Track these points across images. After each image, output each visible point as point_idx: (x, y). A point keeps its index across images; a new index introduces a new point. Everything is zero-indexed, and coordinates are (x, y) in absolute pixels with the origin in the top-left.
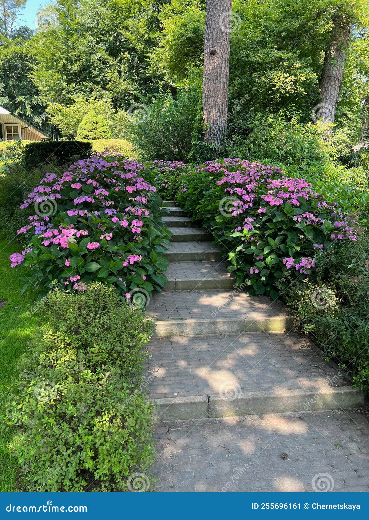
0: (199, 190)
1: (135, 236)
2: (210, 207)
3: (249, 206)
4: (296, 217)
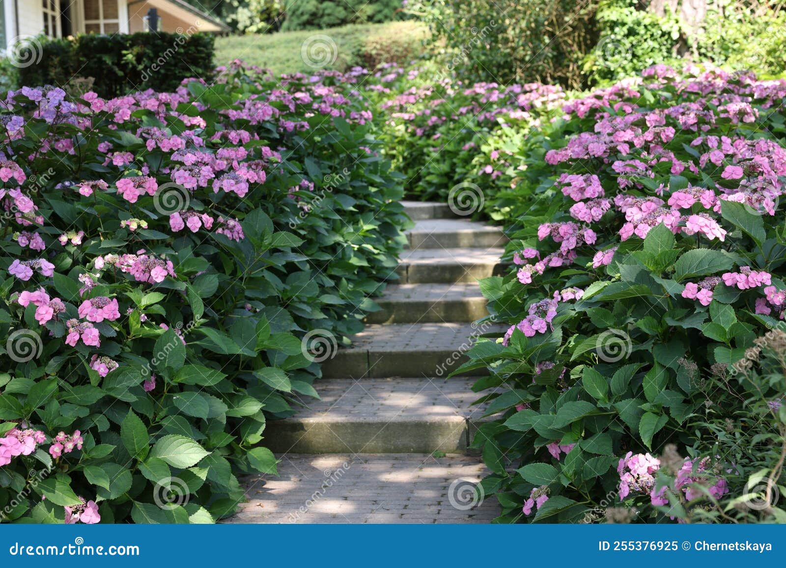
4: (696, 285)
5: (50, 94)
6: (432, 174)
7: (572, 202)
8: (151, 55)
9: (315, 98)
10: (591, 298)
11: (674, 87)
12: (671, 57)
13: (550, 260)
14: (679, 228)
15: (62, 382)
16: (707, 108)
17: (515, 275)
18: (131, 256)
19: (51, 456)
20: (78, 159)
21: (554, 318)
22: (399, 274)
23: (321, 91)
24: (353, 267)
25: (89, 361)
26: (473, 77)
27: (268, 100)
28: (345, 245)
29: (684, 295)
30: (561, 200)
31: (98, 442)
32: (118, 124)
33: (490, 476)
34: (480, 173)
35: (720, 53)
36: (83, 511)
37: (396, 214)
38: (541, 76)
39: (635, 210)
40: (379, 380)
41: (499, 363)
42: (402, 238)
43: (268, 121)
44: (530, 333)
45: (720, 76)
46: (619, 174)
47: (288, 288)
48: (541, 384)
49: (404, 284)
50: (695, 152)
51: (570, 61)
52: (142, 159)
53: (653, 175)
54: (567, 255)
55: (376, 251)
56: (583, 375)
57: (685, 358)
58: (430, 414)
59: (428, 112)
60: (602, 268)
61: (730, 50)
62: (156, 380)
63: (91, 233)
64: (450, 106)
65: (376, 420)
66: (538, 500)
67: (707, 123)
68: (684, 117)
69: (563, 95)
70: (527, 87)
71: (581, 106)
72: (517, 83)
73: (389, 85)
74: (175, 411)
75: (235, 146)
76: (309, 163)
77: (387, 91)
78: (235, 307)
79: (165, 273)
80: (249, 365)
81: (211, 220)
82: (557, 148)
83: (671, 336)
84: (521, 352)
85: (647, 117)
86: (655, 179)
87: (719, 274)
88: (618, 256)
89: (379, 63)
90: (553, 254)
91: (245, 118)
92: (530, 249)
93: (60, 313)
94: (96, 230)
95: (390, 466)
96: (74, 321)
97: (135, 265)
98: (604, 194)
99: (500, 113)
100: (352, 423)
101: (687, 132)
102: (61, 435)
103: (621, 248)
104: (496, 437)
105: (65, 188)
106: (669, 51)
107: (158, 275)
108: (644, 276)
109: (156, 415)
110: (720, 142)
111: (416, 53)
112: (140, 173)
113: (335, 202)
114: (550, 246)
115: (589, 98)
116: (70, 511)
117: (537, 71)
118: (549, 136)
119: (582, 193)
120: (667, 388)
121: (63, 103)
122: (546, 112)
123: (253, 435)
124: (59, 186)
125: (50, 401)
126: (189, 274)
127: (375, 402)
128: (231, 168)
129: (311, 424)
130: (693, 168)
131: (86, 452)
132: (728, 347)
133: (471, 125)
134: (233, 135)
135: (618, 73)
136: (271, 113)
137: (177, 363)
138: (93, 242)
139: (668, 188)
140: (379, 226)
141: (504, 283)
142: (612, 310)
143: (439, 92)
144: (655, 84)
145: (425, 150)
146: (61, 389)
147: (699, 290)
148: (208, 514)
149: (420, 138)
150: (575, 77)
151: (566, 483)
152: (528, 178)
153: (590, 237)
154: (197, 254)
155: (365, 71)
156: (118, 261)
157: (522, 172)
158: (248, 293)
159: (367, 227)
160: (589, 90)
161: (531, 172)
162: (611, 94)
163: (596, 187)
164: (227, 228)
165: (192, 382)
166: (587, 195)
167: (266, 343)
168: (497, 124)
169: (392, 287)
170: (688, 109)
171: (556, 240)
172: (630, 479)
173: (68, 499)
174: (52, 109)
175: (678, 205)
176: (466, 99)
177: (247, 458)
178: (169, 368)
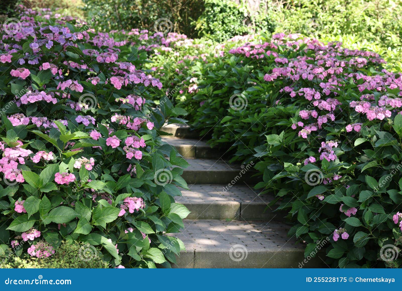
0: (224, 89)
1: (130, 166)
2: (249, 120)
3: (329, 119)
12: (242, 25)
39: (360, 106)
92: (301, 122)
95: (209, 225)
106: (241, 22)
135: (216, 31)
153: (333, 118)
160: (199, 39)
168: (153, 52)
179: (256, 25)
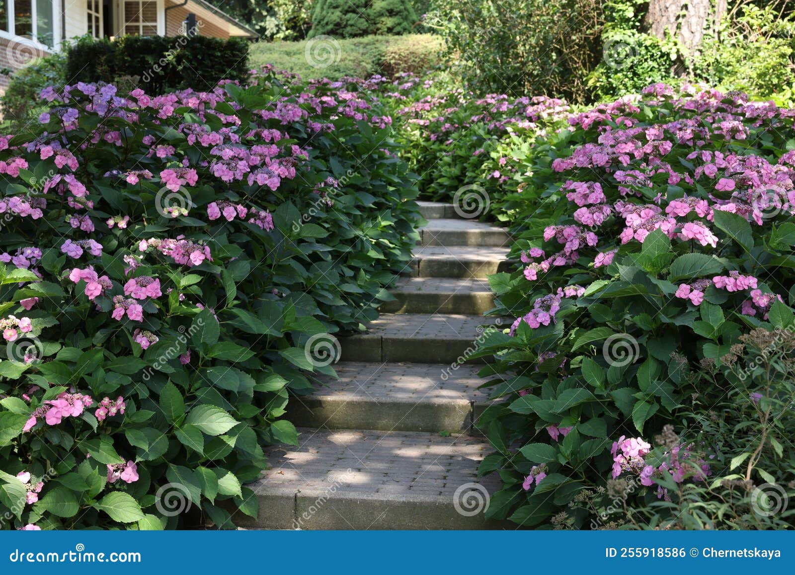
4: (689, 287)
5: (103, 89)
6: (444, 176)
7: (576, 207)
8: (191, 57)
9: (340, 102)
10: (592, 295)
11: (672, 104)
12: (669, 77)
13: (554, 260)
14: (675, 234)
15: (107, 353)
16: (701, 125)
17: (522, 272)
18: (172, 240)
19: (97, 418)
20: (125, 151)
21: (558, 311)
22: (412, 268)
23: (346, 96)
24: (370, 259)
25: (132, 334)
26: (484, 88)
27: (297, 102)
28: (365, 239)
29: (677, 295)
30: (566, 205)
31: (138, 408)
32: (161, 120)
33: (493, 454)
34: (489, 177)
35: (715, 75)
36: (123, 470)
37: (411, 212)
38: (548, 89)
39: (634, 216)
40: (391, 364)
41: (505, 351)
42: (416, 235)
43: (297, 122)
44: (534, 324)
45: (715, 95)
46: (620, 182)
47: (311, 276)
48: (543, 372)
49: (416, 277)
50: (690, 165)
51: (576, 77)
52: (182, 152)
53: (651, 185)
54: (570, 256)
55: (392, 246)
56: (582, 365)
57: (676, 352)
58: (437, 397)
59: (442, 118)
60: (602, 268)
61: (724, 73)
62: (191, 355)
63: (136, 218)
64: (462, 115)
65: (389, 400)
66: (537, 477)
67: (701, 139)
68: (681, 132)
69: (568, 108)
70: (535, 99)
71: (585, 119)
72: (524, 95)
73: (405, 93)
74: (208, 383)
75: (268, 144)
76: (334, 162)
77: (404, 98)
78: (264, 292)
79: (203, 257)
80: (275, 344)
81: (245, 210)
82: (563, 157)
83: (664, 332)
84: (526, 342)
85: (646, 132)
86: (653, 188)
87: (710, 277)
88: (618, 258)
89: (398, 72)
90: (557, 254)
91: (277, 117)
92: (537, 249)
93: (108, 290)
94: (140, 216)
95: (400, 442)
96: (120, 297)
97: (176, 248)
98: (605, 200)
99: (509, 122)
100: (366, 402)
101: (683, 147)
102: (106, 400)
103: (621, 250)
104: (500, 419)
105: (113, 176)
106: (667, 71)
107: (197, 259)
108: (641, 277)
109: (190, 386)
110: (713, 156)
111: (432, 64)
112: (181, 165)
113: (357, 199)
114: (554, 246)
115: (592, 111)
116: (111, 469)
117: (544, 85)
118: (555, 145)
119: (586, 199)
120: (659, 379)
121: (114, 98)
122: (551, 123)
123: (277, 409)
124: (107, 174)
125: (96, 369)
126: (224, 259)
127: (387, 384)
128: (264, 164)
129: (329, 402)
130: (688, 179)
131: (128, 416)
132: (716, 344)
133: (481, 132)
134: (265, 133)
135: (619, 89)
136: (301, 114)
137: (212, 340)
138: (137, 227)
139: (666, 197)
140: (395, 223)
141: (512, 278)
142: (610, 306)
143: (453, 100)
144: (654, 101)
145: (438, 154)
146: (106, 358)
147: (691, 291)
148: (235, 479)
149: (434, 143)
150: (579, 92)
151: (563, 462)
152: (534, 183)
153: (592, 239)
154: (231, 242)
155: (384, 79)
156: (160, 244)
157: (529, 178)
158: (275, 279)
159: (384, 223)
160: (593, 105)
161: (537, 178)
162: (613, 109)
163: (598, 194)
164: (259, 219)
165: (225, 358)
166: (590, 201)
167: (292, 325)
168: (506, 132)
169: (405, 279)
170: (686, 125)
171: (560, 241)
172: (622, 461)
173: (111, 459)
174: (104, 103)
175: (675, 213)
176: (477, 108)
177: (270, 430)
178: (205, 344)
179: (696, 75)
